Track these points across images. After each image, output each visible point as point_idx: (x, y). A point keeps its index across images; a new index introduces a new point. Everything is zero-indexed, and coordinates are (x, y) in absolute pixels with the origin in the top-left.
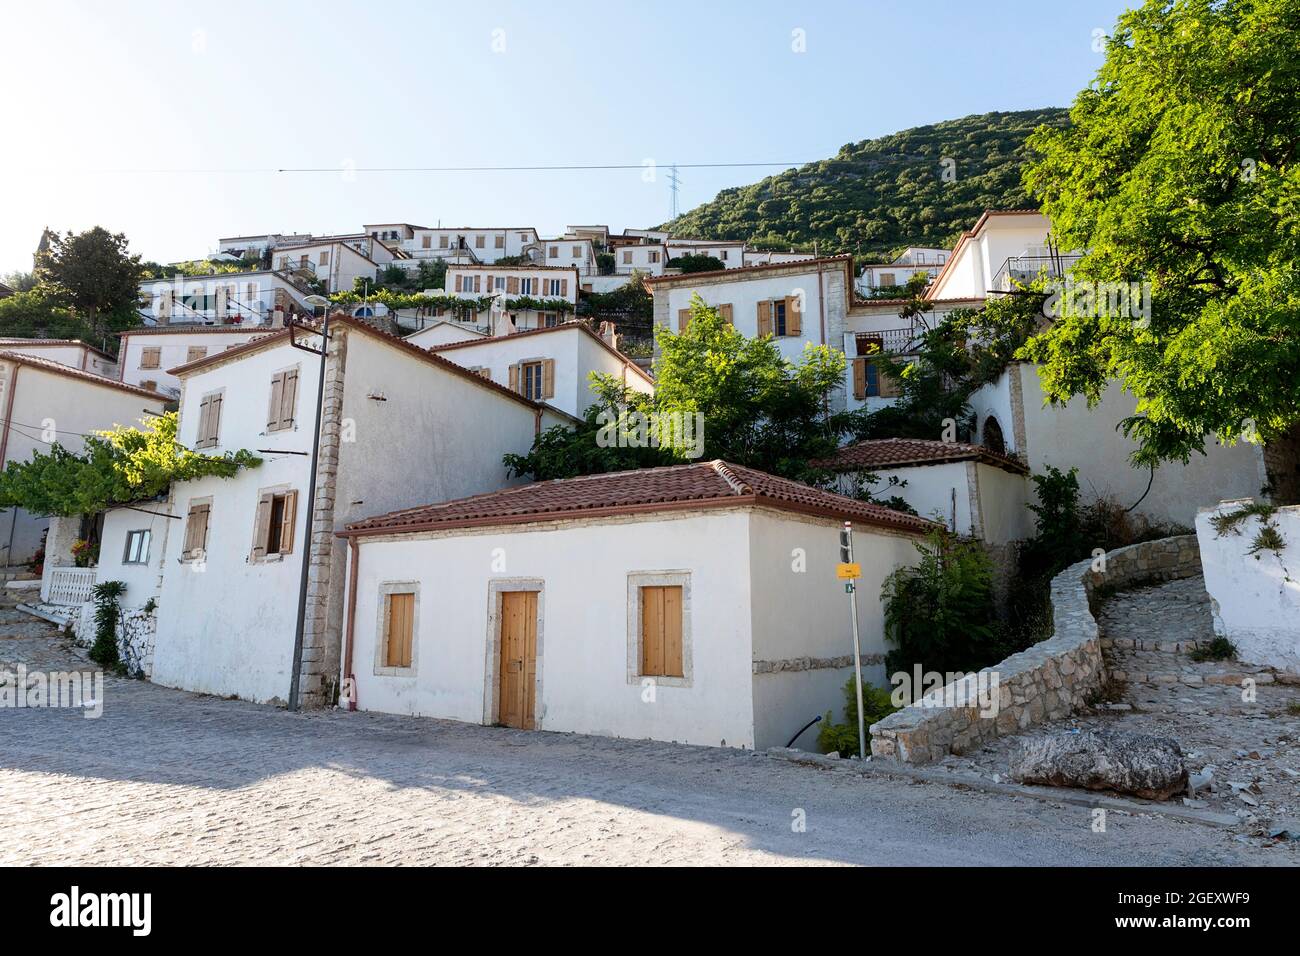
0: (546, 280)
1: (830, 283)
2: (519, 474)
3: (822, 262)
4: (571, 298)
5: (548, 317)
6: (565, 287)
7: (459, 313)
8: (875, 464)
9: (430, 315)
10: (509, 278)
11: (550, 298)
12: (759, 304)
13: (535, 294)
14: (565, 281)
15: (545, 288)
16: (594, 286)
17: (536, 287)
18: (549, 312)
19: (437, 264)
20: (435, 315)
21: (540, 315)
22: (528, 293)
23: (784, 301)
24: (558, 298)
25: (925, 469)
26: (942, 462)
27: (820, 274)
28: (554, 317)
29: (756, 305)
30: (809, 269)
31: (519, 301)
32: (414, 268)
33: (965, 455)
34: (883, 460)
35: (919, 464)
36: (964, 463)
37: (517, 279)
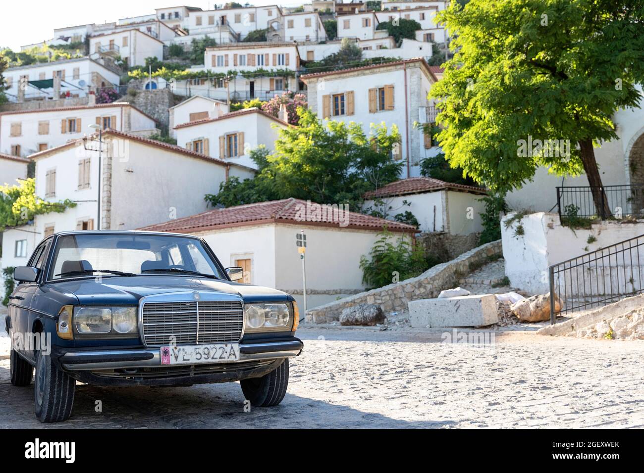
0: (274, 55)
1: (411, 75)
3: (406, 63)
4: (293, 66)
5: (277, 81)
6: (288, 59)
7: (215, 83)
8: (397, 193)
9: (195, 84)
10: (249, 55)
11: (279, 67)
12: (370, 90)
13: (267, 65)
14: (288, 55)
15: (274, 60)
16: (316, 54)
17: (267, 60)
18: (278, 78)
19: (205, 41)
20: (198, 84)
21: (271, 80)
22: (262, 64)
23: (383, 88)
24: (284, 68)
25: (422, 195)
26: (429, 191)
27: (405, 70)
28: (281, 81)
29: (368, 91)
30: (399, 67)
31: (255, 72)
32: (189, 43)
33: (439, 188)
34: (401, 191)
35: (420, 193)
36: (440, 192)
37: (254, 55)
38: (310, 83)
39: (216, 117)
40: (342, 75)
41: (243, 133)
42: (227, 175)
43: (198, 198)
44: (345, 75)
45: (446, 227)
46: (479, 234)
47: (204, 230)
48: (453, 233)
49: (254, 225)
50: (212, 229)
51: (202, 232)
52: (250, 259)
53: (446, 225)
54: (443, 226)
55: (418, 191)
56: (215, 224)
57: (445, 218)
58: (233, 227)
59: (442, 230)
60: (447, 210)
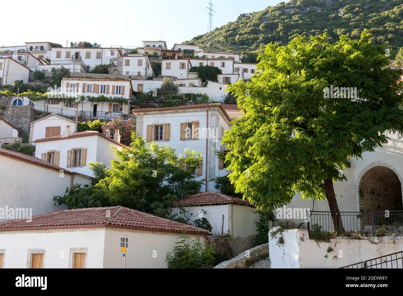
0: (113, 86)
1: (212, 115)
2: (60, 204)
3: (208, 107)
4: (127, 95)
5: (114, 106)
6: (123, 90)
7: (67, 103)
8: (197, 204)
9: (52, 104)
10: (94, 85)
11: (115, 96)
12: (181, 124)
13: (108, 93)
14: (124, 87)
15: (113, 90)
16: (144, 87)
17: (108, 90)
18: (115, 103)
19: (61, 70)
20: (54, 104)
21: (110, 105)
22: (104, 93)
23: (191, 123)
24: (119, 96)
25: (215, 206)
26: (220, 204)
27: (207, 112)
28: (117, 106)
29: (180, 125)
30: (203, 109)
31: (98, 98)
32: (50, 70)
33: (227, 202)
34: (199, 203)
35: (213, 205)
36: (228, 205)
37: (99, 85)
38: (138, 115)
39: (67, 136)
40: (162, 112)
41: (86, 150)
42: (72, 182)
43: (49, 198)
44: (164, 112)
45: (231, 231)
46: (254, 236)
47: (52, 229)
48: (235, 236)
49: (90, 228)
50: (57, 229)
51: (50, 230)
52: (85, 253)
53: (230, 229)
54: (229, 230)
55: (212, 203)
56: (60, 225)
57: (230, 225)
58: (74, 228)
59: (228, 233)
60: (232, 218)
